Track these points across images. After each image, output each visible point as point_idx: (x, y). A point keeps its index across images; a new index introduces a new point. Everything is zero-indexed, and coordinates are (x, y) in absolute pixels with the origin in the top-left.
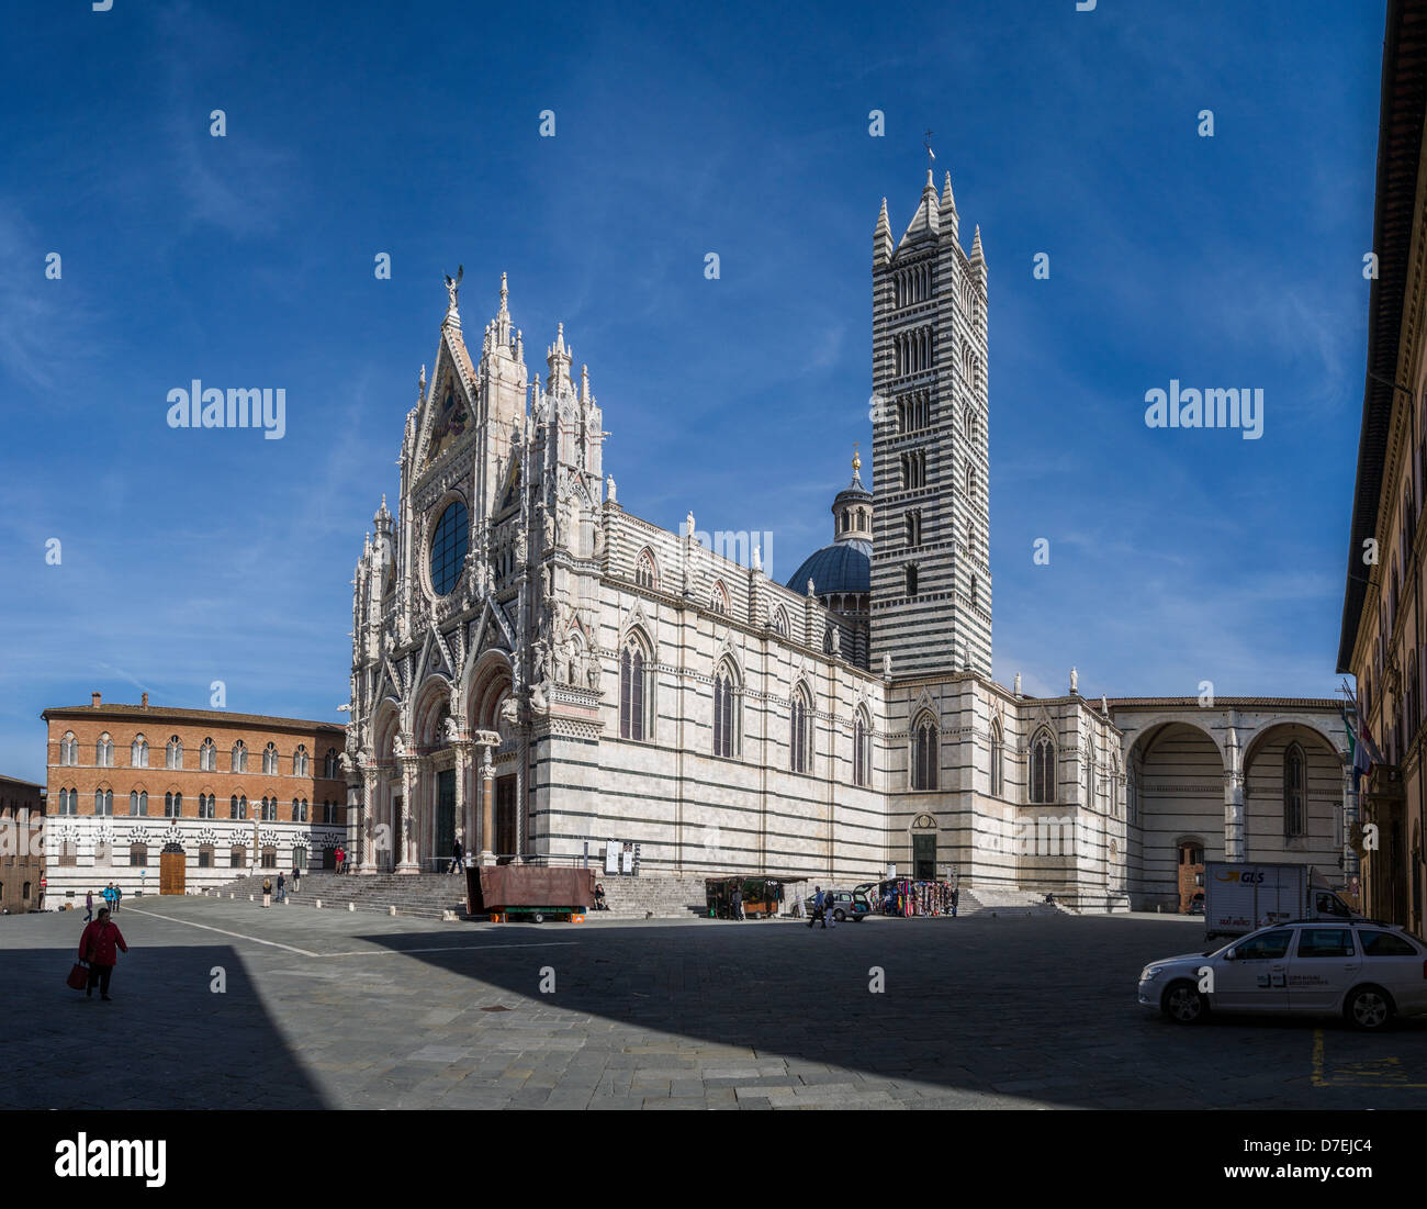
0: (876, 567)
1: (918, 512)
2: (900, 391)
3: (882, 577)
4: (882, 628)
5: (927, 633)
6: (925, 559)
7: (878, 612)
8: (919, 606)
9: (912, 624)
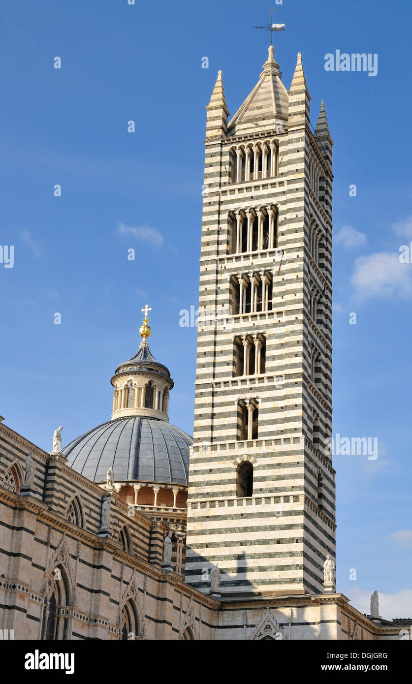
0: (197, 461)
1: (254, 402)
2: (235, 269)
3: (204, 472)
4: (202, 533)
5: (265, 542)
6: (264, 455)
7: (200, 512)
8: (253, 508)
9: (245, 529)
